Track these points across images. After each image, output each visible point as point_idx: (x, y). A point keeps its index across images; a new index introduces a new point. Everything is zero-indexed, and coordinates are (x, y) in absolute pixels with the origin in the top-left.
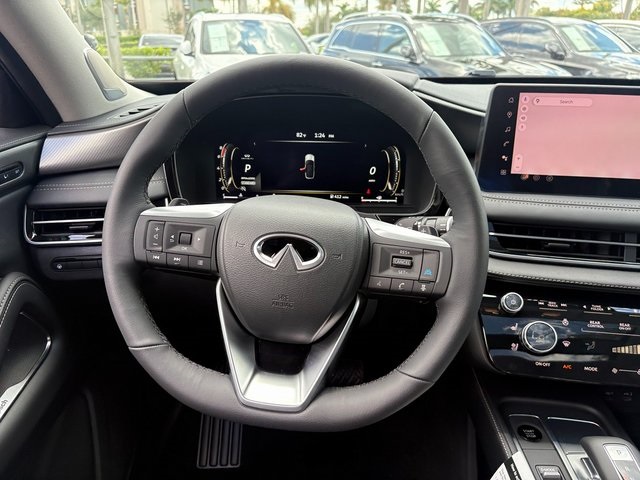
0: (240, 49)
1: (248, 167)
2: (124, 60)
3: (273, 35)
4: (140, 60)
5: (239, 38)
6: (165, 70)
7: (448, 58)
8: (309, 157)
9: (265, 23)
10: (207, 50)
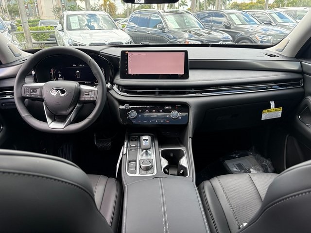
1: (60, 75)
2: (31, 33)
3: (102, 21)
4: (39, 33)
6: (51, 37)
7: (178, 29)
8: (78, 72)
9: (98, 15)
10: (69, 28)
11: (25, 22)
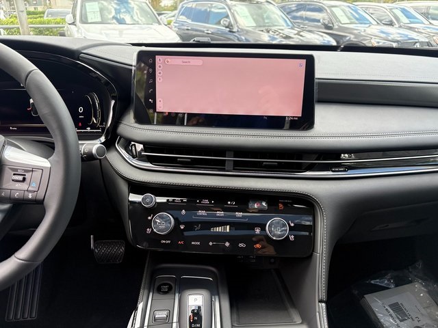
0: (114, 21)
2: (31, 28)
3: (138, 12)
4: (43, 28)
5: (113, 13)
7: (254, 28)
10: (84, 21)
11: (22, 11)
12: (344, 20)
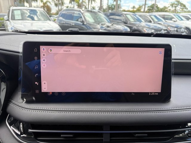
7: (94, 23)
10: (13, 18)
12: (132, 20)
